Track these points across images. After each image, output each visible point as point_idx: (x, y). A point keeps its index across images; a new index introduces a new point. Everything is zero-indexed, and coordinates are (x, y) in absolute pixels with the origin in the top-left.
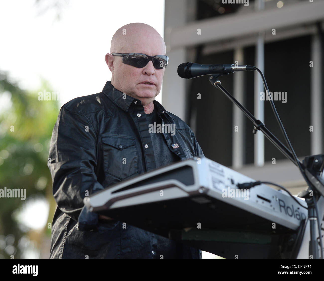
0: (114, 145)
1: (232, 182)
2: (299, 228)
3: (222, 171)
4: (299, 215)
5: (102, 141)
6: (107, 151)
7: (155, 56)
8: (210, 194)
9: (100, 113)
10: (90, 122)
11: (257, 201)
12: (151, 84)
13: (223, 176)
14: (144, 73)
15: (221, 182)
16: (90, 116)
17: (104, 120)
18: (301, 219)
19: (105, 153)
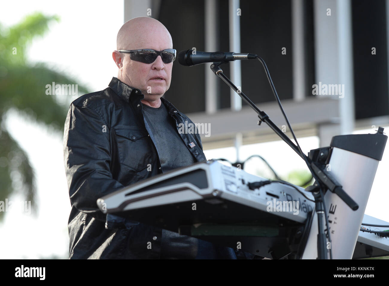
0: (127, 137)
1: (243, 182)
2: (306, 220)
3: (233, 172)
4: (306, 208)
5: (116, 133)
6: (121, 142)
7: (163, 51)
8: (223, 196)
9: (111, 105)
10: (100, 115)
11: (266, 199)
12: (162, 79)
13: (234, 177)
14: (153, 68)
15: (232, 183)
16: (100, 109)
17: (115, 112)
18: (308, 211)
19: (119, 145)
